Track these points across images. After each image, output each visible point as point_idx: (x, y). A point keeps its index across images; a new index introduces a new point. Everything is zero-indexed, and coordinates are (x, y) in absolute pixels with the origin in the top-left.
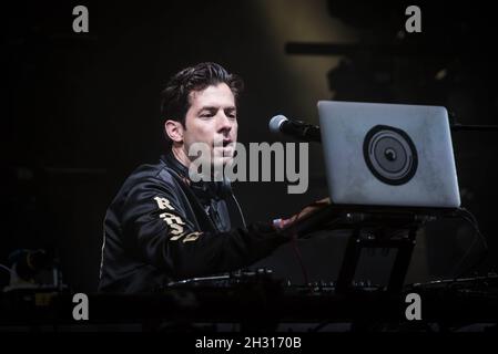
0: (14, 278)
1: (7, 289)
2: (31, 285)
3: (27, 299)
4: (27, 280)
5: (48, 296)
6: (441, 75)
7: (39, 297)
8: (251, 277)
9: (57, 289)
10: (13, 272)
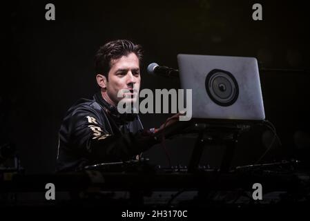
5: (11, 174)
7: (6, 175)
9: (17, 170)
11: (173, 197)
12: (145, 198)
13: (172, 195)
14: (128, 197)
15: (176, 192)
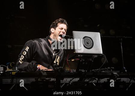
0: (8, 69)
1: (6, 71)
2: (11, 70)
3: (10, 73)
4: (10, 69)
5: (15, 73)
6: (98, 25)
7: (13, 73)
8: (58, 69)
9: (17, 71)
10: (7, 67)
11: (71, 80)
12: (61, 81)
13: (70, 80)
14: (55, 80)
15: (72, 79)
